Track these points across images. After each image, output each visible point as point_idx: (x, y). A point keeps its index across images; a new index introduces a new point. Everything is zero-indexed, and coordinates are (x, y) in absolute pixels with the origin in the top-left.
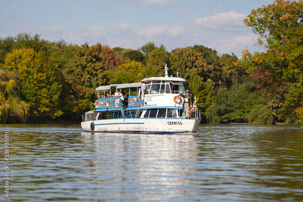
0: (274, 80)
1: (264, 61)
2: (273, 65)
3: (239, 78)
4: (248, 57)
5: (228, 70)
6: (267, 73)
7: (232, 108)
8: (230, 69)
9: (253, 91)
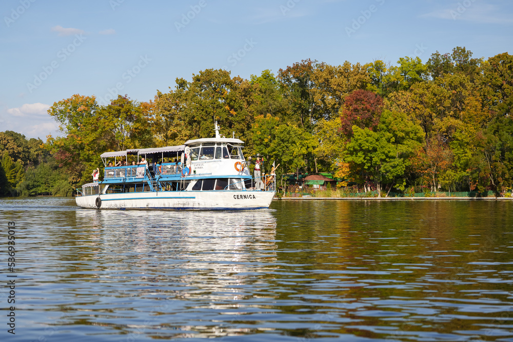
0: (73, 160)
1: (65, 144)
2: (72, 148)
3: (44, 158)
4: (51, 141)
5: (35, 152)
6: (68, 154)
7: (38, 184)
8: (37, 150)
9: (56, 169)
